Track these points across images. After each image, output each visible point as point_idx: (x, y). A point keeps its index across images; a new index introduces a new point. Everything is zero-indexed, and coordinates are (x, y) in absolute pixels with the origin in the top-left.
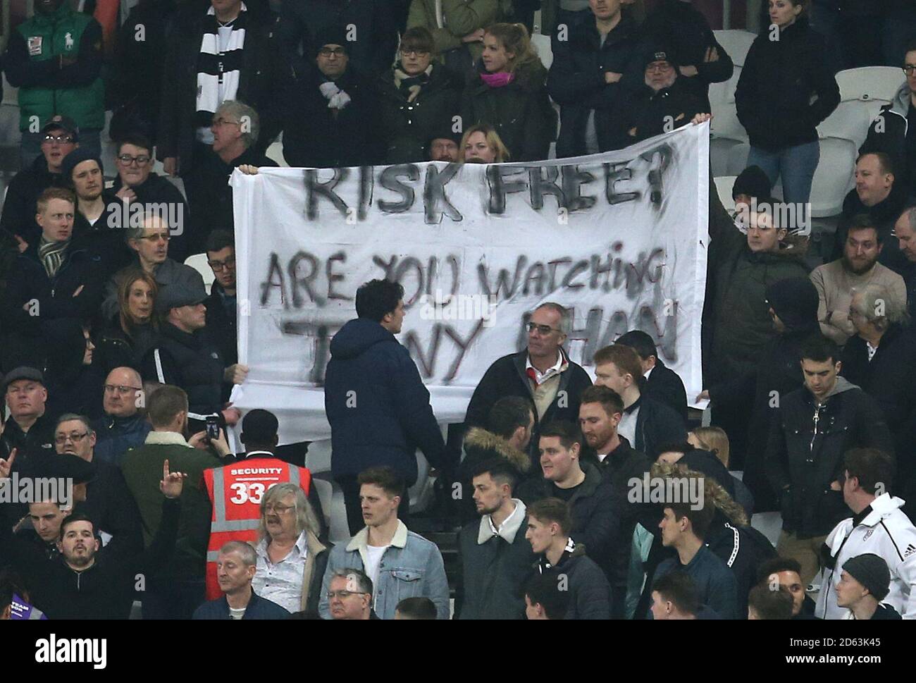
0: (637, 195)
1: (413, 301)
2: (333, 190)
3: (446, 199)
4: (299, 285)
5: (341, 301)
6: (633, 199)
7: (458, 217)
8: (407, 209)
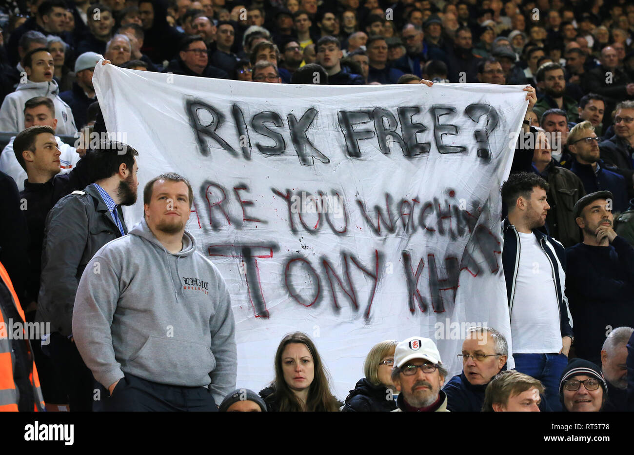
0: (464, 150)
1: (318, 227)
2: (216, 132)
3: (311, 144)
4: (213, 208)
5: (257, 224)
6: (460, 152)
7: (326, 160)
8: (283, 153)
